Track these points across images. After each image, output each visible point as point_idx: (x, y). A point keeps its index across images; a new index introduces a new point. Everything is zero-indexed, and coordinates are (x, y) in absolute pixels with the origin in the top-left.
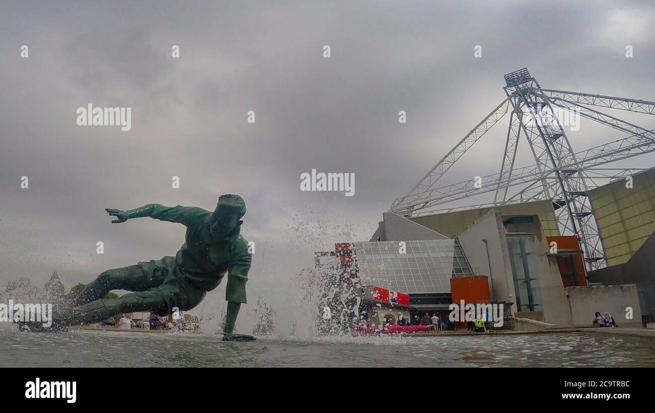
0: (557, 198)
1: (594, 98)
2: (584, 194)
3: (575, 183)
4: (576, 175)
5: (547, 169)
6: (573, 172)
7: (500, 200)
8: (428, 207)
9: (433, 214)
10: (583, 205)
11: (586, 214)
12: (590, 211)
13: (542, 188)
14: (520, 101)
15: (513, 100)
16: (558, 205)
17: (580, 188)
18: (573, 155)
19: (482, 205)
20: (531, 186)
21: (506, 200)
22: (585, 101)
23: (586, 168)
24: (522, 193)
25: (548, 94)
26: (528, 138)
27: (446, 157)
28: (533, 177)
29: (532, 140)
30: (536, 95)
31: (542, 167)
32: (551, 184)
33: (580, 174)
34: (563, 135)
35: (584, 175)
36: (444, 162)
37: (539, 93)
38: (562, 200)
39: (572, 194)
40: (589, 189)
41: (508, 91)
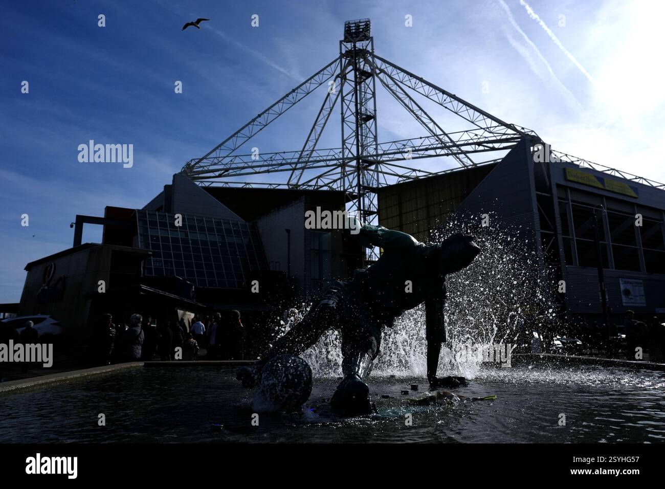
0: (351, 190)
1: (418, 81)
2: (373, 190)
3: (370, 177)
4: (373, 167)
5: (350, 156)
6: (371, 163)
7: (294, 182)
8: (225, 176)
9: (227, 186)
10: (371, 202)
11: (372, 213)
12: (376, 210)
13: (339, 176)
14: (349, 64)
15: (343, 60)
16: (351, 197)
17: (373, 184)
18: (377, 145)
19: (280, 185)
20: (329, 171)
21: (299, 184)
22: (408, 83)
23: (383, 162)
24: (319, 177)
25: (379, 63)
26: (342, 113)
27: (259, 116)
28: (335, 162)
29: (345, 117)
30: (367, 61)
31: (347, 152)
32: (348, 173)
33: (377, 167)
34: (374, 117)
35: (380, 170)
36: (256, 123)
37: (370, 58)
38: (354, 194)
39: (365, 188)
40: (380, 186)
41: (343, 47)
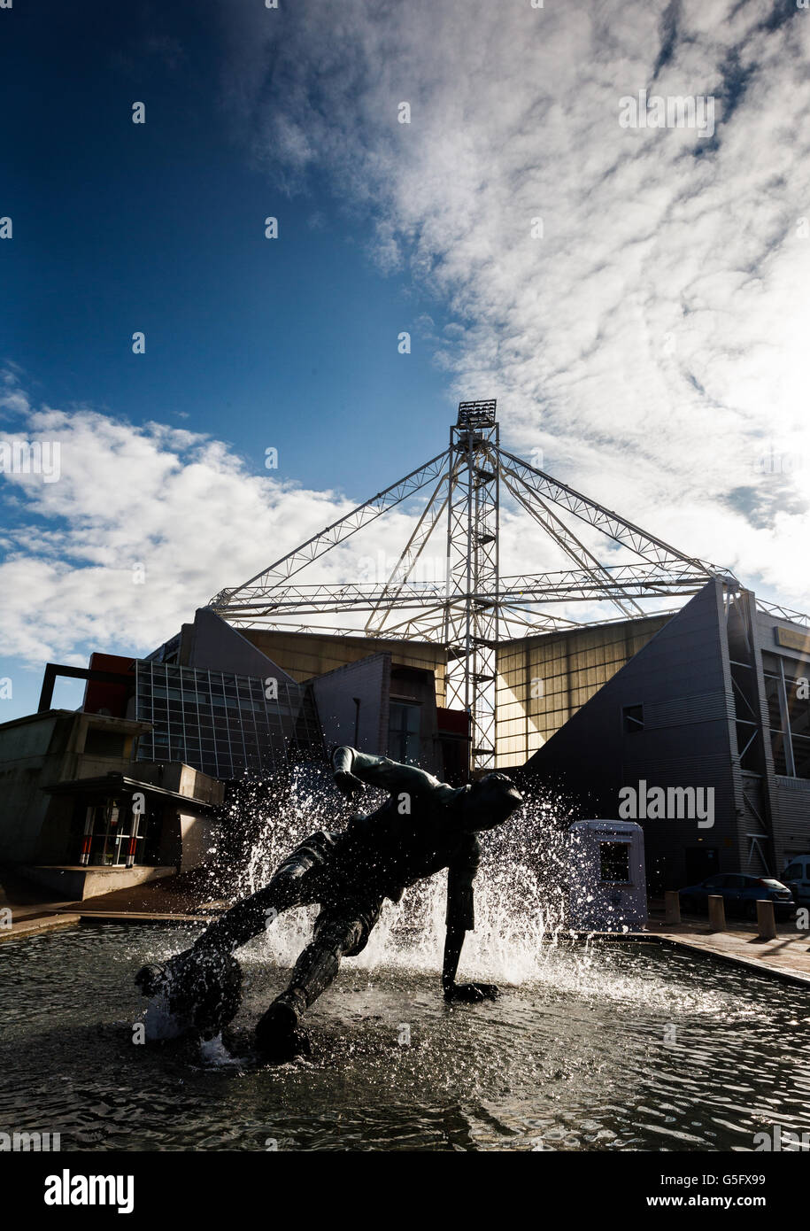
0: (457, 643)
1: (560, 489)
2: (490, 645)
3: (485, 625)
4: (490, 611)
5: (458, 593)
6: (488, 605)
7: (374, 626)
8: (273, 614)
10: (486, 663)
11: (485, 678)
12: (492, 675)
13: (440, 621)
14: (462, 460)
15: (455, 454)
16: (456, 654)
17: (489, 635)
18: (497, 579)
19: (352, 630)
20: (423, 615)
21: (381, 630)
22: (546, 492)
23: (506, 604)
24: (410, 622)
25: (505, 461)
26: (449, 531)
27: (327, 530)
28: (435, 601)
29: (453, 536)
30: (488, 457)
31: (452, 587)
32: (453, 618)
33: (496, 610)
34: (495, 538)
35: (500, 615)
36: (321, 539)
37: (493, 453)
38: (461, 649)
39: (477, 641)
40: (500, 640)
41: (455, 435)
